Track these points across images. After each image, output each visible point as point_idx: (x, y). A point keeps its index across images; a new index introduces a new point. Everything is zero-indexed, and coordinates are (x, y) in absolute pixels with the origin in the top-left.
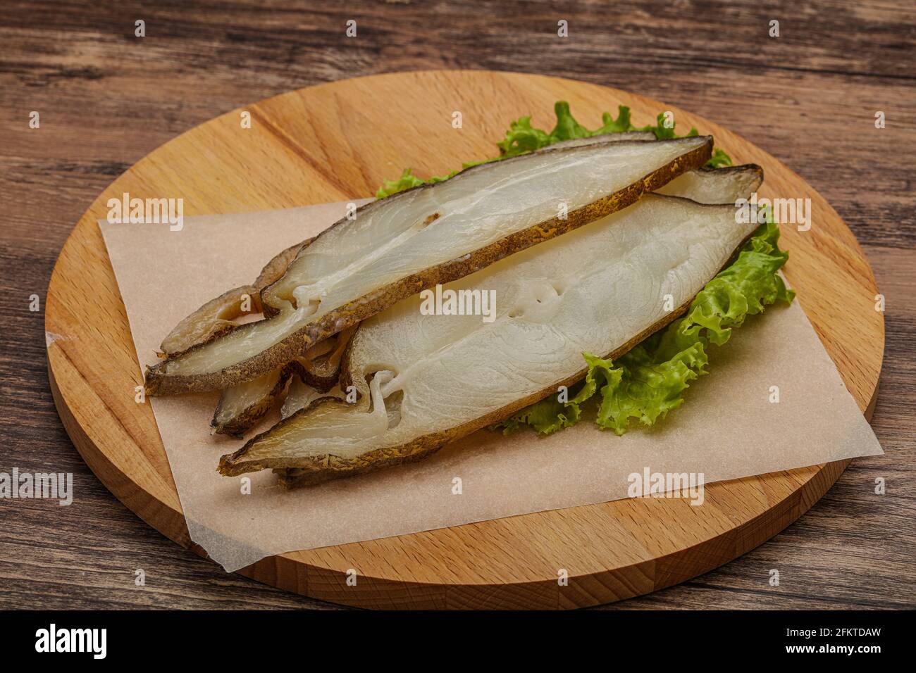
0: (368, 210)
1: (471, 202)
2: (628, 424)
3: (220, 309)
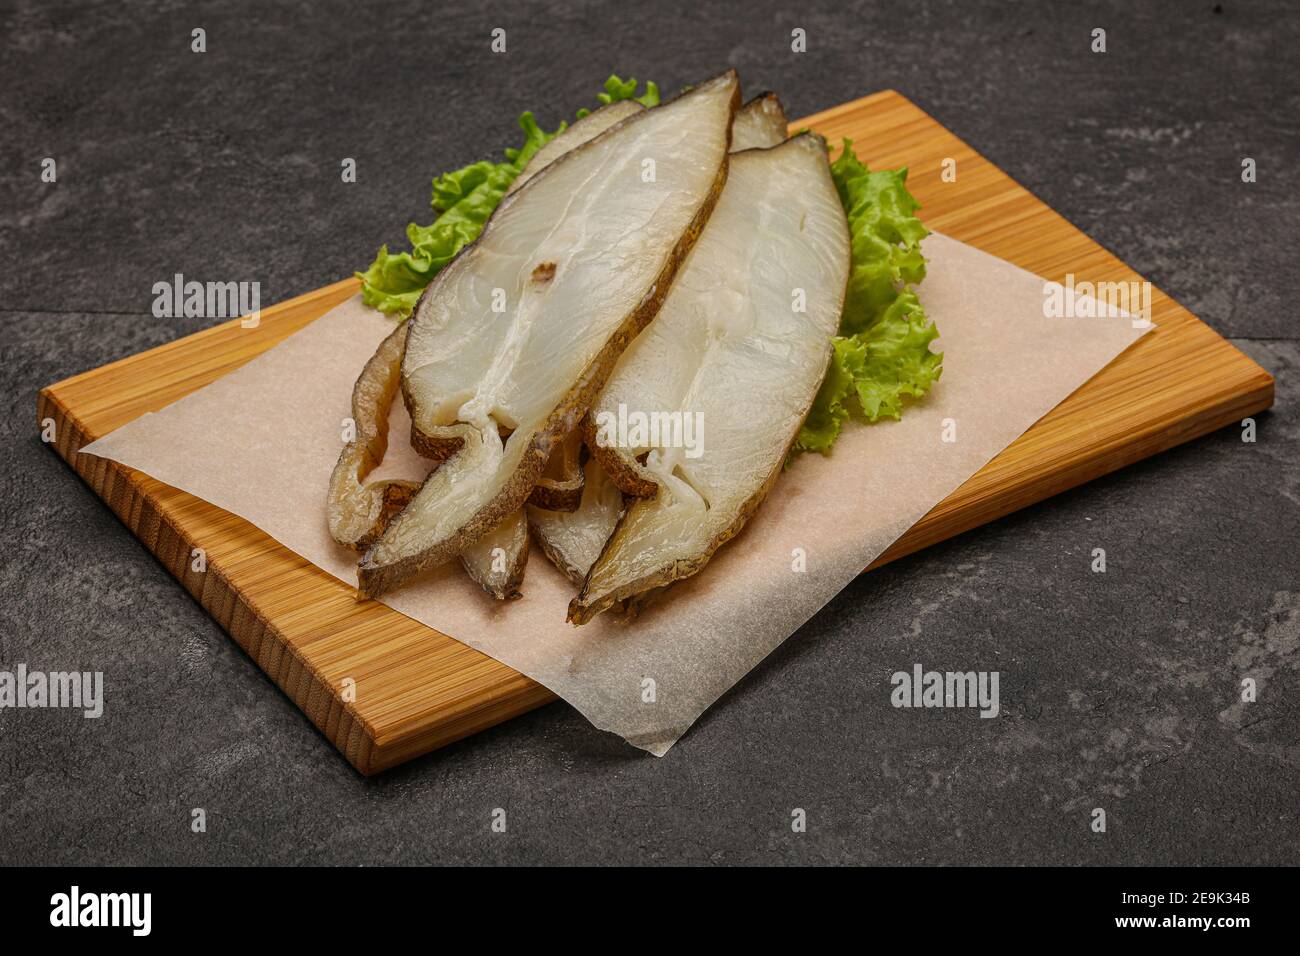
3: (353, 475)
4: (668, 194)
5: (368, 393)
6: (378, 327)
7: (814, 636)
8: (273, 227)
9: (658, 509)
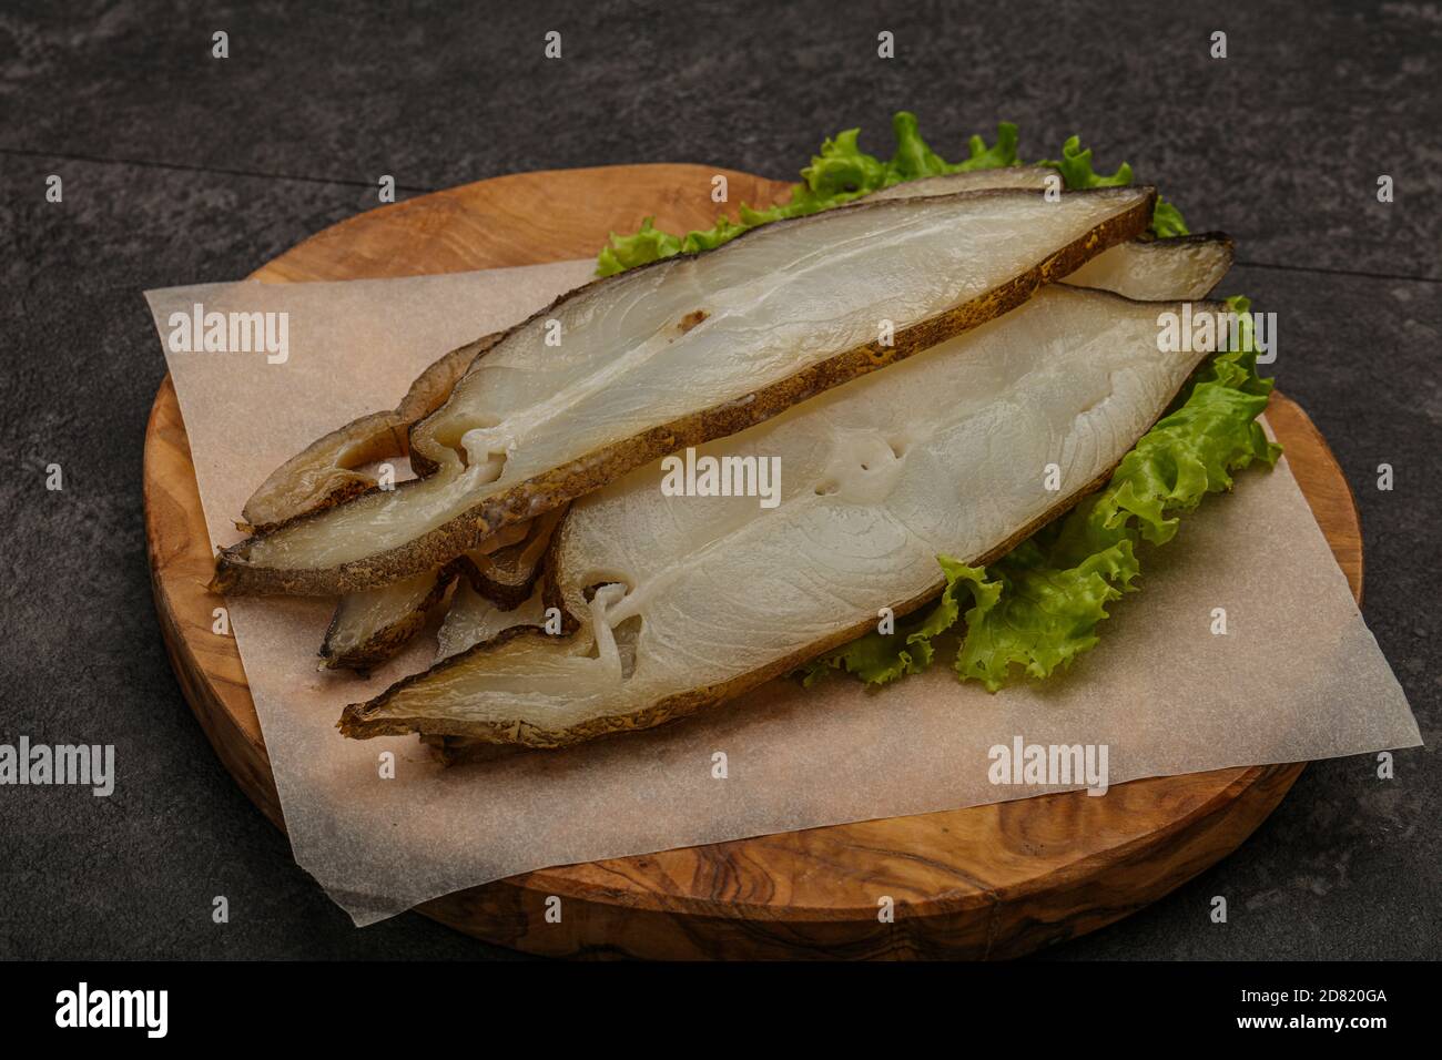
0: (588, 295)
1: (758, 296)
3: (343, 451)
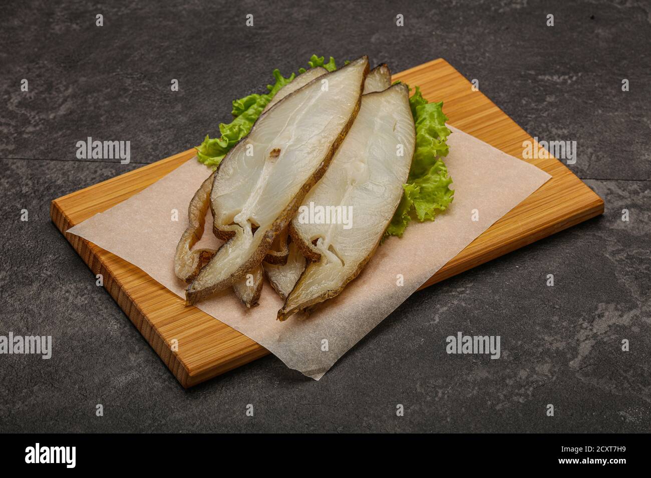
1: (291, 136)
2: (434, 214)
3: (187, 246)
4: (332, 117)
5: (196, 207)
6: (204, 172)
7: (391, 322)
8: (162, 120)
9: (320, 266)
